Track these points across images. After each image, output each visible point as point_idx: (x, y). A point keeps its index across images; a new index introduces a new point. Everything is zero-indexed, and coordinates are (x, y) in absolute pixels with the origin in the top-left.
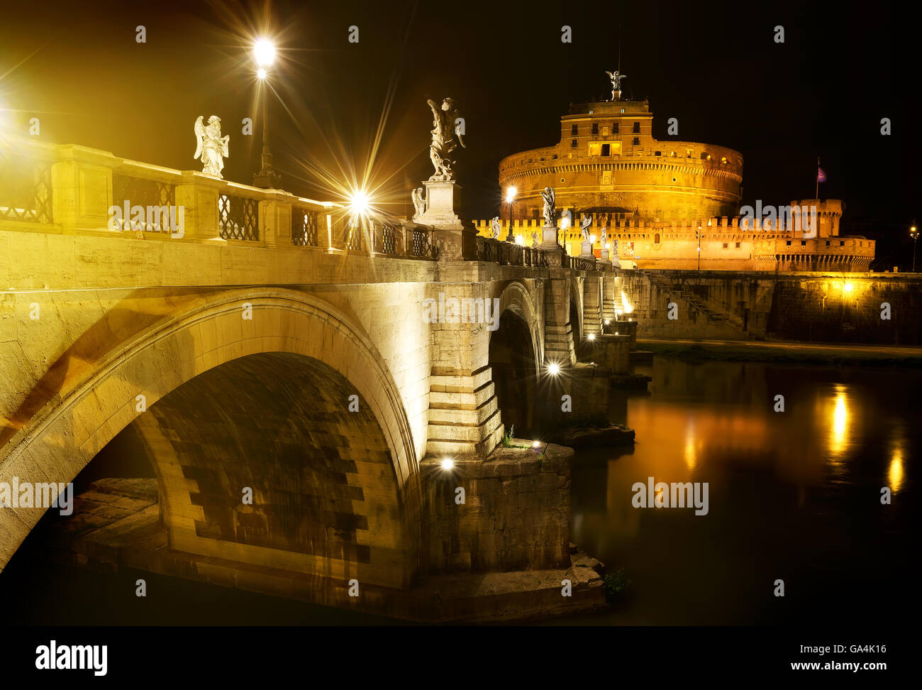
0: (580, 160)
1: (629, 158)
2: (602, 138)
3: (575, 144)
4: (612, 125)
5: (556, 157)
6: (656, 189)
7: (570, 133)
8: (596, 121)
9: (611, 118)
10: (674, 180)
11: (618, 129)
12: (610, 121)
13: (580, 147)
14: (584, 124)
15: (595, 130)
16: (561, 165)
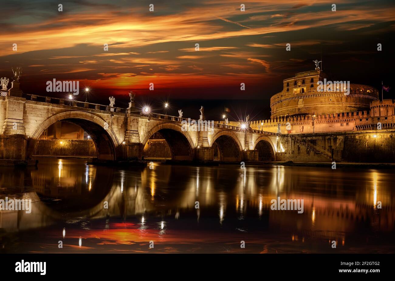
0: (290, 96)
1: (309, 93)
2: (298, 86)
3: (288, 90)
4: (302, 80)
5: (282, 96)
6: (322, 104)
7: (286, 86)
8: (296, 80)
9: (301, 78)
10: (331, 100)
11: (304, 82)
12: (301, 79)
13: (290, 91)
14: (291, 82)
15: (295, 84)
16: (283, 99)
